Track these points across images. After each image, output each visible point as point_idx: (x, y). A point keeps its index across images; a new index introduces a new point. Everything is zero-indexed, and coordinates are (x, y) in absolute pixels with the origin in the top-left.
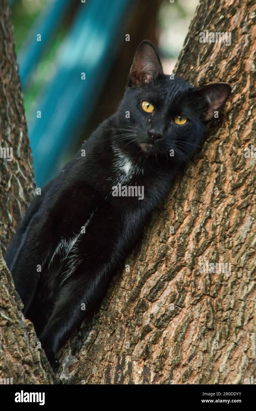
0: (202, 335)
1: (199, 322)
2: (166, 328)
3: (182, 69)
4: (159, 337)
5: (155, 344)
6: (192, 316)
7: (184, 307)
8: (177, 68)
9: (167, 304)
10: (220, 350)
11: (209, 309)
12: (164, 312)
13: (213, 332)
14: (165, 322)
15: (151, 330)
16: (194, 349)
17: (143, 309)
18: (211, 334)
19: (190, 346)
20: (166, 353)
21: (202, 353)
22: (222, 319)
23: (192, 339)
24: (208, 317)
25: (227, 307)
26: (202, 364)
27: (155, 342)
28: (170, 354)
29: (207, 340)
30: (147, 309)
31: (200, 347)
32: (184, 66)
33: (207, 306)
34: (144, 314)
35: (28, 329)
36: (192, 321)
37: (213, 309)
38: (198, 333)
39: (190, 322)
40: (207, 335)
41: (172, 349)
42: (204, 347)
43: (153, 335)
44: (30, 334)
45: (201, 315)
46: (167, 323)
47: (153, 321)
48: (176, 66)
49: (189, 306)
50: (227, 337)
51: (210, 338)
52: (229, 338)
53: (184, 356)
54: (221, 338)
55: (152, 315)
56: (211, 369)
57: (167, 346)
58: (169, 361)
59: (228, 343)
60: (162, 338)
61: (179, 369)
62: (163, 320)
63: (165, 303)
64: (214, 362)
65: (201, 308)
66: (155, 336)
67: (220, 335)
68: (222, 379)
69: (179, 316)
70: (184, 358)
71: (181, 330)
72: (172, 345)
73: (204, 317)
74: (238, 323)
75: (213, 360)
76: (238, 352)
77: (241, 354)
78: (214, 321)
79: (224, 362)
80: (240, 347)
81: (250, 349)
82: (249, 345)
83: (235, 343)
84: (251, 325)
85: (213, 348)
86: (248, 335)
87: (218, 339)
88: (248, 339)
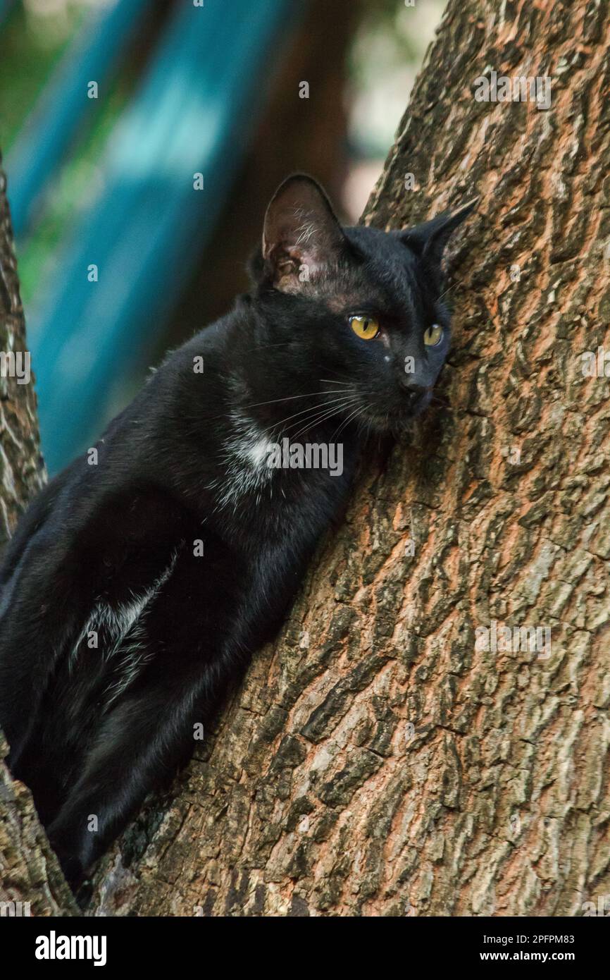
0: (433, 823)
1: (426, 793)
2: (347, 805)
3: (393, 191)
4: (330, 827)
5: (321, 842)
6: (410, 779)
7: (391, 755)
8: (382, 188)
9: (349, 749)
10: (474, 858)
11: (450, 763)
12: (342, 767)
13: (458, 815)
14: (344, 791)
15: (312, 810)
16: (413, 857)
17: (292, 760)
18: (454, 821)
19: (402, 850)
20: (347, 865)
21: (431, 867)
22: (480, 786)
23: (409, 831)
24: (446, 782)
25: (493, 756)
26: (431, 892)
27: (320, 838)
28: (356, 868)
29: (445, 834)
30: (303, 760)
31: (428, 851)
32: (399, 184)
33: (446, 754)
34: (296, 772)
35: (18, 804)
36: (410, 788)
37: (459, 761)
38: (424, 819)
39: (405, 792)
40: (443, 824)
41: (359, 856)
42: (437, 851)
43: (316, 823)
44: (23, 816)
45: (431, 776)
46: (350, 794)
47: (317, 788)
48: (379, 184)
49: (403, 753)
50: (492, 827)
51: (452, 831)
52: (496, 831)
53: (388, 873)
54: (476, 830)
55: (315, 773)
56: (451, 903)
57: (349, 847)
58: (352, 883)
59: (493, 843)
60: (338, 829)
61: (376, 904)
62: (341, 786)
63: (346, 746)
64: (459, 887)
65: (430, 760)
66: (320, 823)
67: (474, 825)
69: (377, 778)
70: (389, 877)
71: (382, 809)
72: (362, 846)
73: (437, 781)
74: (518, 795)
75: (457, 882)
76: (518, 865)
77: (523, 869)
78: (462, 790)
79: (484, 888)
80: (523, 853)
81: (544, 858)
82: (542, 847)
83: (511, 844)
84: (548, 801)
85: (457, 854)
86: (541, 825)
87: (469, 834)
88: (540, 834)
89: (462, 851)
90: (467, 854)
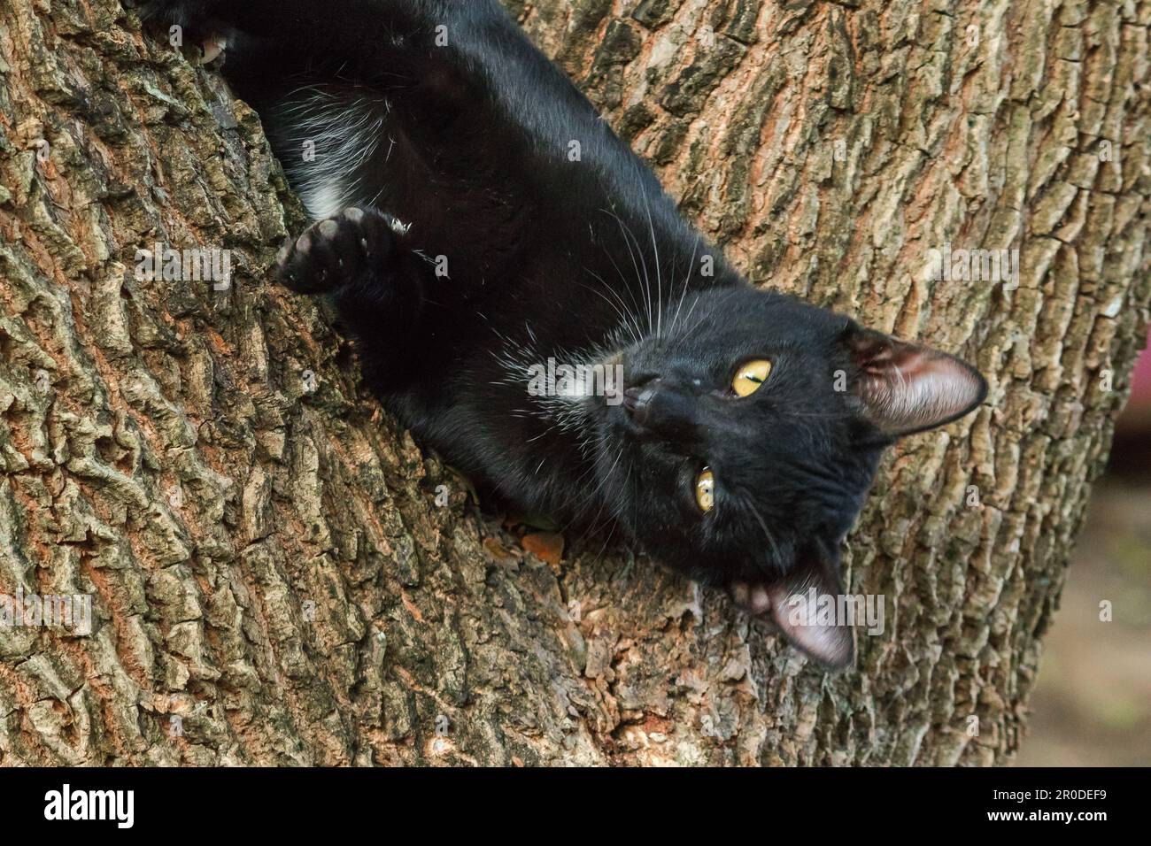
0: (816, 130)
1: (806, 91)
2: (699, 112)
4: (677, 143)
5: (665, 164)
6: (783, 73)
7: (756, 41)
9: (699, 35)
10: (874, 175)
11: (838, 48)
12: (691, 61)
13: (851, 118)
14: (695, 93)
15: (651, 121)
16: (791, 178)
17: (622, 54)
18: (846, 127)
19: (776, 169)
20: (701, 194)
21: (815, 190)
22: (880, 78)
23: (784, 143)
24: (833, 74)
25: (897, 36)
26: (817, 225)
27: (665, 156)
28: (714, 197)
29: (833, 146)
30: (638, 54)
31: (811, 169)
33: (831, 36)
34: (628, 69)
35: (241, 131)
36: (784, 86)
37: (850, 46)
38: (804, 127)
39: (777, 91)
40: (831, 132)
41: (718, 180)
42: (823, 168)
43: (658, 138)
44: (249, 148)
45: (812, 68)
46: (703, 97)
47: (658, 90)
49: (773, 37)
50: (899, 136)
51: (843, 140)
52: (903, 136)
53: (757, 202)
54: (875, 137)
55: (654, 70)
56: (845, 237)
57: (704, 169)
58: (710, 217)
59: (899, 153)
60: (688, 145)
61: (743, 244)
62: (690, 87)
63: (695, 31)
64: (854, 214)
65: (810, 45)
66: (663, 138)
67: (872, 130)
68: (881, 268)
69: (739, 73)
70: (759, 207)
71: (747, 116)
72: (721, 166)
73: (821, 74)
74: (932, 87)
75: (851, 208)
76: (934, 180)
77: (941, 185)
78: (855, 84)
79: (889, 213)
80: (940, 164)
81: (970, 169)
82: (966, 155)
83: (924, 153)
84: (973, 91)
85: (851, 171)
86: (964, 125)
87: (867, 143)
88: (963, 137)
89: (857, 166)
90: (864, 169)
